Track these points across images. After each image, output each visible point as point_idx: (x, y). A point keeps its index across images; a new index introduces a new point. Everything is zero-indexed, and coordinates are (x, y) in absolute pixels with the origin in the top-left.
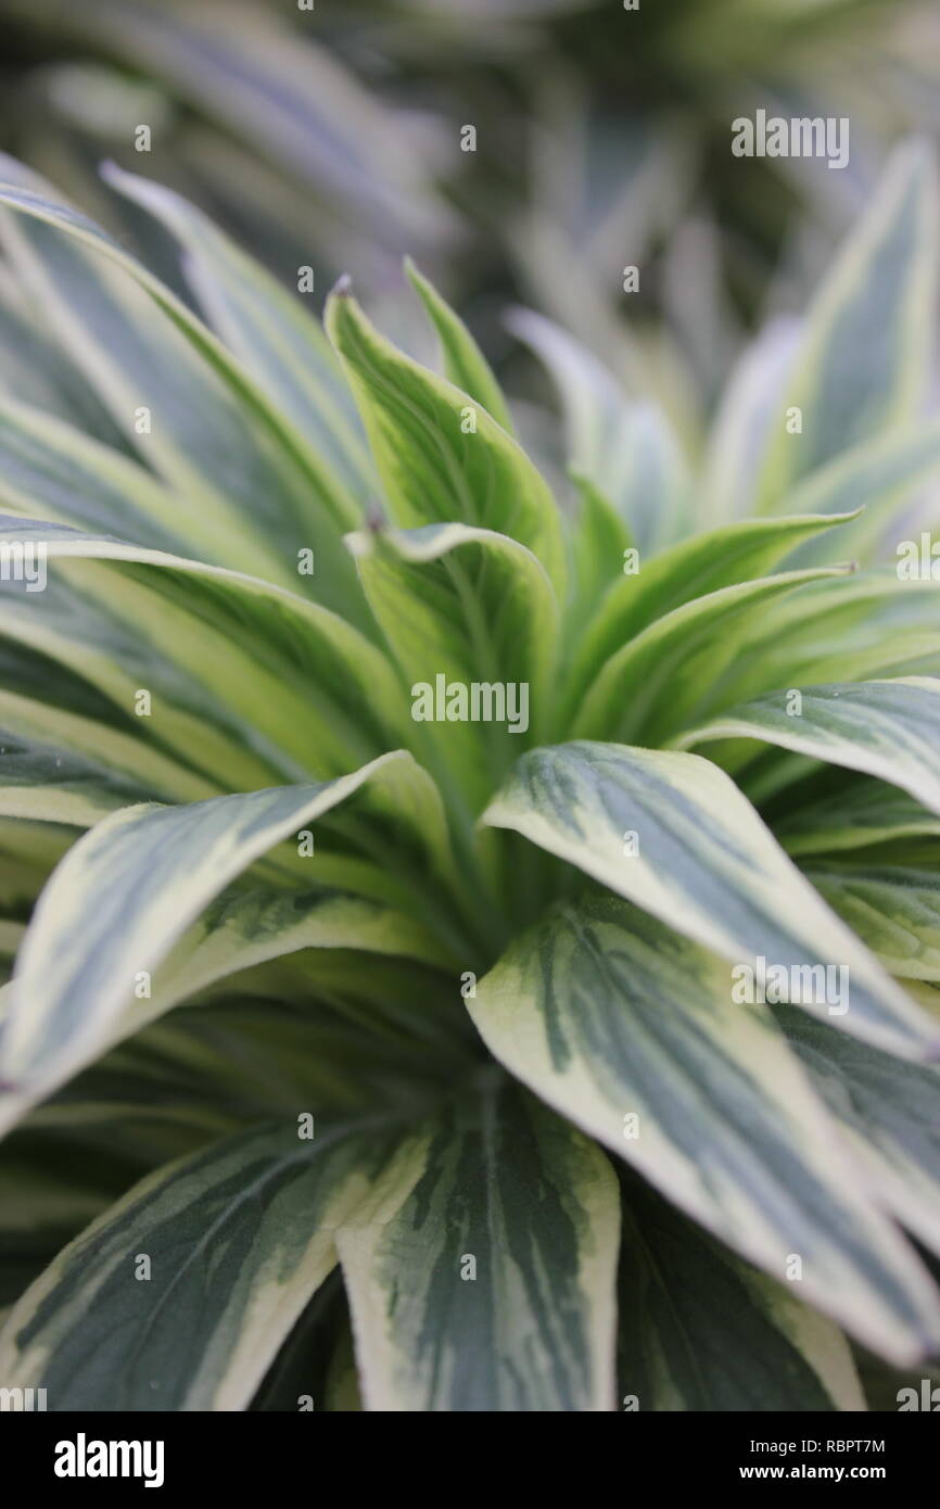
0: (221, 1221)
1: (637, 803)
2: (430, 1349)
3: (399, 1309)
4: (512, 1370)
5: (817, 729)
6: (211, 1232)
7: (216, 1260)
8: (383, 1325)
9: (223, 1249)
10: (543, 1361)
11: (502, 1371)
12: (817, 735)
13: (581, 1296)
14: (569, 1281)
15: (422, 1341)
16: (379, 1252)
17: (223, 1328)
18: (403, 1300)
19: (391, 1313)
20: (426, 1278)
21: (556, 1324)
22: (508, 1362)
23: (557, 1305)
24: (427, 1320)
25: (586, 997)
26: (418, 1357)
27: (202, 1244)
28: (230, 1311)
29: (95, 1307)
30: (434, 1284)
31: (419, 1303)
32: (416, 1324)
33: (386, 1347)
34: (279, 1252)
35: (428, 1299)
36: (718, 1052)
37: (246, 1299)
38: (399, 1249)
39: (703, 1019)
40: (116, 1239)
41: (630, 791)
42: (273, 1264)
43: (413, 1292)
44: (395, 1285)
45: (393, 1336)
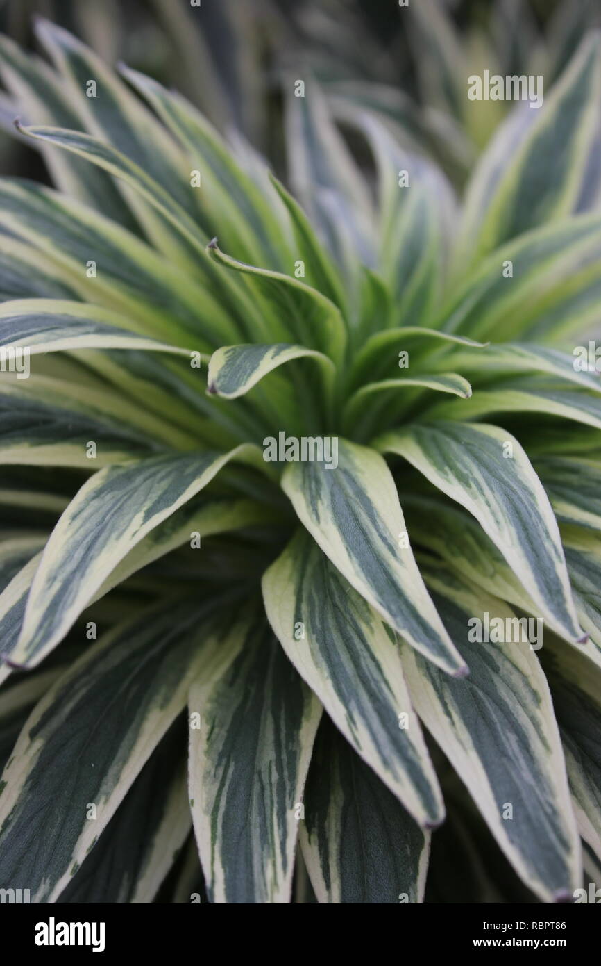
0: (136, 671)
1: (348, 505)
2: (224, 761)
3: (214, 736)
4: (261, 780)
5: (447, 468)
6: (130, 677)
7: (131, 695)
8: (204, 746)
9: (134, 689)
10: (275, 776)
11: (256, 777)
12: (445, 473)
13: (299, 742)
14: (295, 733)
15: (221, 755)
16: (210, 700)
17: (129, 735)
18: (216, 730)
19: (208, 739)
20: (229, 720)
21: (284, 756)
22: (260, 773)
23: (287, 748)
24: (225, 745)
25: (315, 596)
26: (217, 767)
27: (126, 684)
28: (134, 725)
29: (68, 719)
30: (233, 723)
31: (224, 733)
32: (220, 746)
33: (203, 758)
34: (163, 690)
35: (228, 731)
36: (367, 648)
37: (143, 718)
38: (219, 699)
39: (364, 628)
40: (83, 680)
41: (347, 496)
42: (159, 698)
43: (222, 726)
44: (214, 721)
45: (207, 752)
